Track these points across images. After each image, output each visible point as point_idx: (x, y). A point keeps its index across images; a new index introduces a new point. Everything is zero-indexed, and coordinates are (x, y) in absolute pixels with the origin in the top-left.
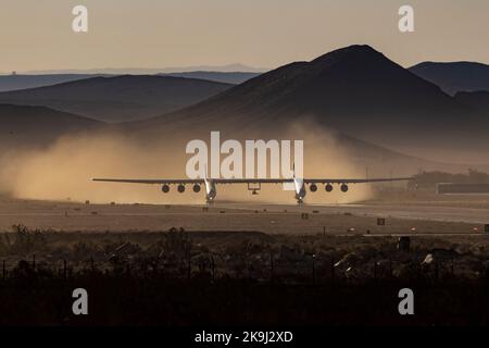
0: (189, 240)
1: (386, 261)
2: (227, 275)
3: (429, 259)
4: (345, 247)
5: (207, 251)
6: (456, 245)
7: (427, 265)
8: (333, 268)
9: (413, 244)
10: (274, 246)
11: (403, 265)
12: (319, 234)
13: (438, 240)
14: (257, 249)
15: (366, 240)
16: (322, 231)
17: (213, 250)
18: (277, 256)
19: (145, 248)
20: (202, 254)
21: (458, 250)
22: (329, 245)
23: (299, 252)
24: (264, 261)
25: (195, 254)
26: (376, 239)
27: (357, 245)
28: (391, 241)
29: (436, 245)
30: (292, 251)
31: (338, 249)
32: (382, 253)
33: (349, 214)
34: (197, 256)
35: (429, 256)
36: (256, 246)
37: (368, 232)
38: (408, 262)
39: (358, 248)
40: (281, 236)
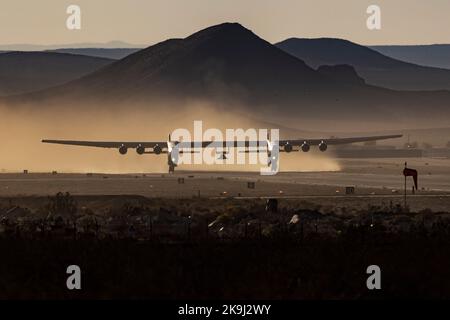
0: (74, 203)
1: (255, 221)
2: (110, 236)
3: (295, 219)
4: (217, 209)
5: (91, 214)
6: (320, 206)
7: (294, 225)
8: (208, 229)
9: (281, 206)
10: (152, 208)
11: (271, 225)
12: (194, 197)
13: (304, 202)
14: (137, 211)
15: (237, 203)
16: (197, 194)
17: (97, 213)
18: (155, 218)
19: (33, 211)
20: (87, 216)
21: (322, 211)
22: (204, 207)
23: (176, 214)
24: (144, 222)
25: (80, 216)
26: (247, 201)
27: (229, 208)
28: (260, 203)
29: (302, 207)
30: (169, 213)
31: (212, 211)
32: (251, 215)
33: (221, 179)
34: (81, 219)
35: (295, 216)
36: (136, 209)
37: (240, 195)
38: (276, 222)
39: (230, 210)
40: (159, 199)
